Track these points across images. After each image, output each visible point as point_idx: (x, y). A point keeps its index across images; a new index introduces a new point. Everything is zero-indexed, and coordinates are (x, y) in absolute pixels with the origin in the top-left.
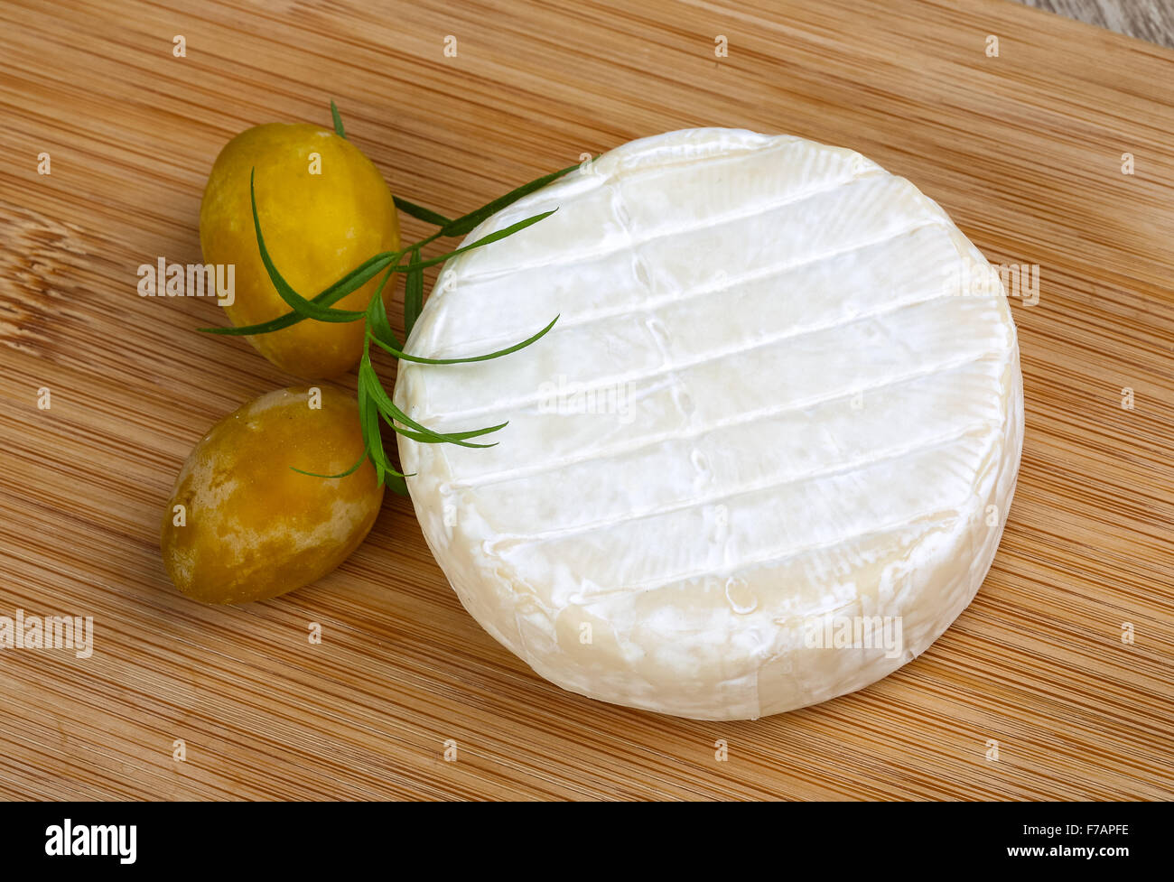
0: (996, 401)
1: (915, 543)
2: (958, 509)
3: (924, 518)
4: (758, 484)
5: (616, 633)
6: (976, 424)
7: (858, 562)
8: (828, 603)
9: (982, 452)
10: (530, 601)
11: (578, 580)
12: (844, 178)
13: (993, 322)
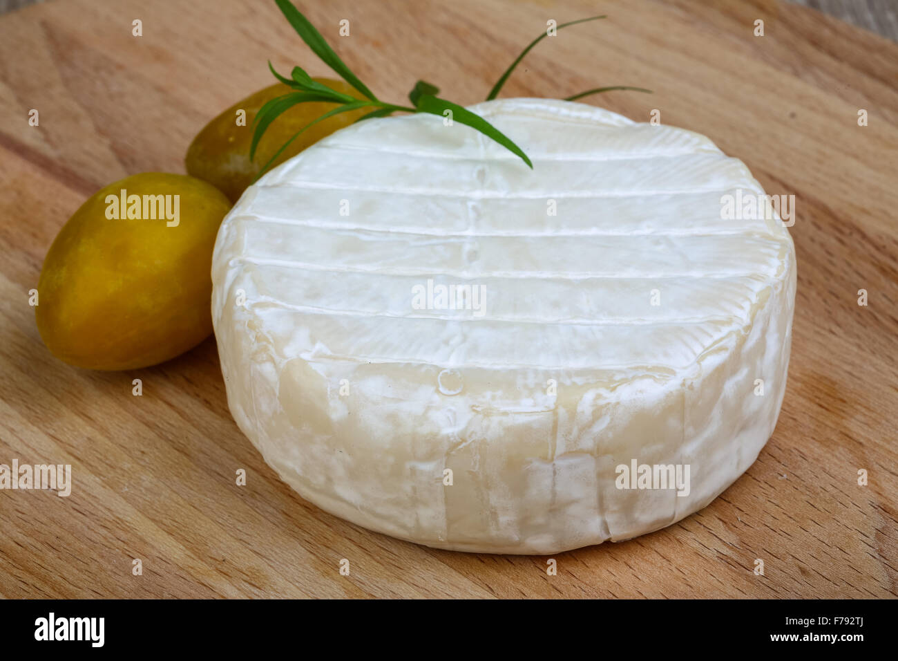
0: (747, 305)
1: (625, 381)
2: (677, 370)
3: (642, 368)
4: (507, 317)
5: (329, 389)
6: (721, 316)
7: (568, 382)
8: (526, 404)
9: (717, 336)
10: (265, 349)
11: (313, 341)
12: (687, 150)
13: (770, 256)
